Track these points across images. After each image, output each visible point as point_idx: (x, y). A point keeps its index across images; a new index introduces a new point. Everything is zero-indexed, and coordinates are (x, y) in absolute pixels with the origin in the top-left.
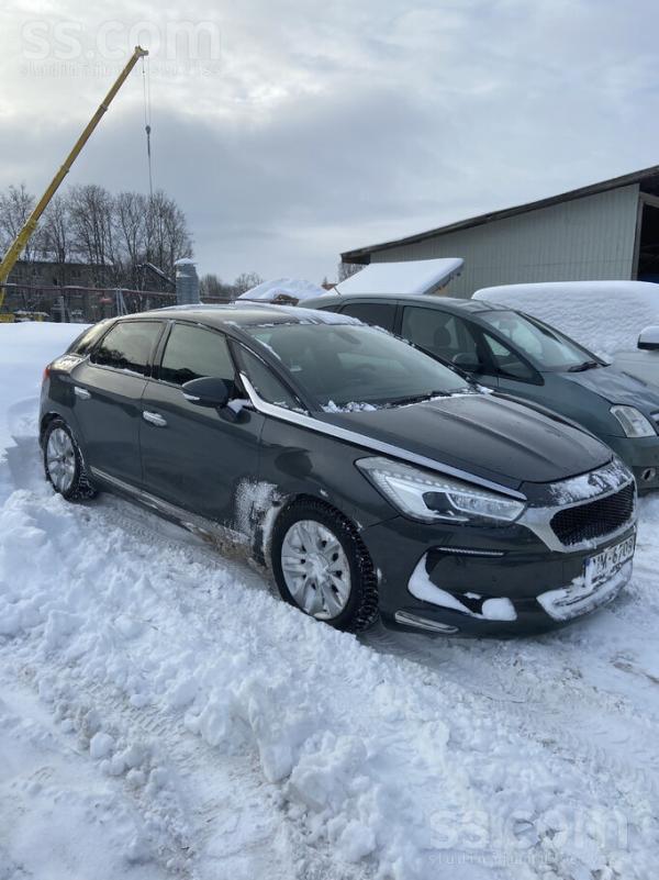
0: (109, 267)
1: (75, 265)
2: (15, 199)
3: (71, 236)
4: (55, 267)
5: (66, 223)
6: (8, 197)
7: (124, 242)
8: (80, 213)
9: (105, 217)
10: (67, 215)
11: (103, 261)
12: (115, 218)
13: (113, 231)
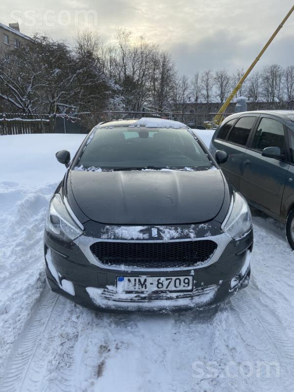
0: (276, 103)
1: (261, 103)
2: (239, 75)
3: (260, 90)
4: (251, 104)
5: (259, 84)
6: (236, 75)
7: (286, 91)
8: (267, 78)
9: (278, 79)
10: (260, 80)
11: (273, 100)
12: (283, 79)
13: (282, 85)
